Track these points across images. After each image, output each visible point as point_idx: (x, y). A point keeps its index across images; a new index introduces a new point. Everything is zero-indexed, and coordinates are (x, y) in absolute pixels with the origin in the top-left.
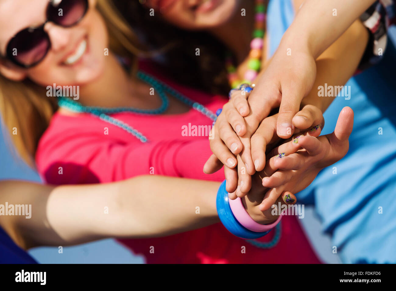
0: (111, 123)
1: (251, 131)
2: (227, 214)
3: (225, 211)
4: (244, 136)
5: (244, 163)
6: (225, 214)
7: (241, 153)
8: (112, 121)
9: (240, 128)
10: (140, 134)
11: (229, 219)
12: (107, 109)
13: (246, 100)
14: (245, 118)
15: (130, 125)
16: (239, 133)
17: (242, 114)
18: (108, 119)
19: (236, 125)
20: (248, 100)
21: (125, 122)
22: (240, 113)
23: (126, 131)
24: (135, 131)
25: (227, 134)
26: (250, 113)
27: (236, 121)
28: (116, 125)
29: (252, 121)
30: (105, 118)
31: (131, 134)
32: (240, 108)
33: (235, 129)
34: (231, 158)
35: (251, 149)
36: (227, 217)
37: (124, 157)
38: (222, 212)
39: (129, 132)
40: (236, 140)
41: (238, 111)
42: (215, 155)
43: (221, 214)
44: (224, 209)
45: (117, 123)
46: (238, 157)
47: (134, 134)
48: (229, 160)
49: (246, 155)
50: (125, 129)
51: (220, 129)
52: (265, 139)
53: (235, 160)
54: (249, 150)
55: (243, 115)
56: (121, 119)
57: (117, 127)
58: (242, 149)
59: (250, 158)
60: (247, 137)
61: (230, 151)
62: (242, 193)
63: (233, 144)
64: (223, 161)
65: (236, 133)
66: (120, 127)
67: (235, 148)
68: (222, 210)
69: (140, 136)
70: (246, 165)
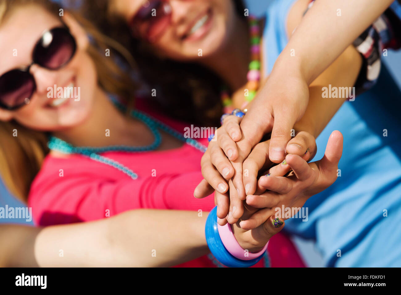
0: (102, 162)
1: (243, 155)
2: (217, 243)
3: (215, 240)
4: (235, 161)
5: (236, 188)
6: (215, 243)
7: (232, 178)
8: (103, 160)
9: (232, 153)
10: (131, 171)
11: (219, 248)
12: (98, 148)
13: (238, 125)
14: (237, 143)
15: (121, 162)
16: (231, 157)
17: (234, 138)
18: (99, 158)
19: (228, 150)
20: (240, 125)
21: (116, 160)
22: (232, 137)
23: (117, 169)
24: (126, 168)
25: (219, 159)
26: (242, 138)
27: (227, 145)
28: (106, 163)
29: (244, 146)
30: (95, 157)
31: (122, 172)
32: (232, 133)
33: (227, 153)
34: (222, 183)
35: (242, 174)
36: (217, 246)
37: (115, 194)
38: (212, 241)
39: (120, 169)
40: (228, 165)
41: (231, 136)
42: (206, 179)
43: (210, 243)
44: (214, 238)
45: (107, 162)
46: (230, 182)
47: (125, 172)
48: (220, 185)
49: (237, 179)
50: (116, 167)
51: (211, 155)
52: (257, 164)
53: (226, 184)
54: (241, 175)
55: (235, 140)
56: (111, 158)
57: (108, 166)
58: (233, 174)
59: (242, 182)
60: (239, 162)
61: (221, 176)
62: (234, 219)
63: (224, 169)
64: (214, 186)
65: (228, 158)
66: (111, 165)
67: (226, 173)
68: (212, 239)
69: (131, 174)
70: (238, 189)
